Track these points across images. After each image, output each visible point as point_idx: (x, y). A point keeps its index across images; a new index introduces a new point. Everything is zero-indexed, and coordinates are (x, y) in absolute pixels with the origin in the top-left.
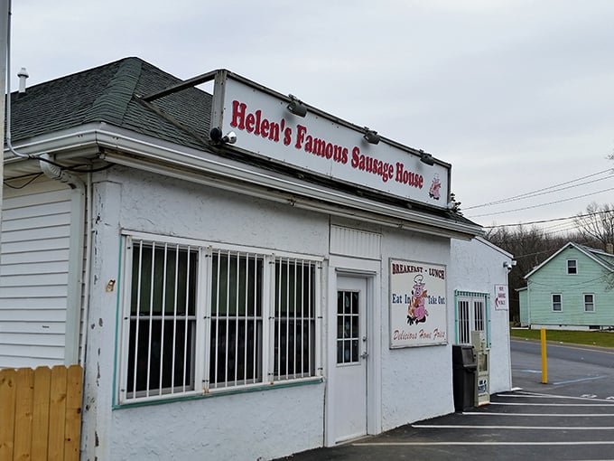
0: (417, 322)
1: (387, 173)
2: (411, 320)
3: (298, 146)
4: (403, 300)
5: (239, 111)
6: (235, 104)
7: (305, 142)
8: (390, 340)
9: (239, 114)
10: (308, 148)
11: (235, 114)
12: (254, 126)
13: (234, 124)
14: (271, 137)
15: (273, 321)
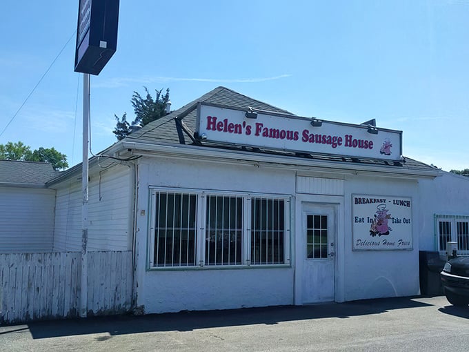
0: (380, 235)
1: (336, 142)
2: (373, 234)
3: (257, 134)
4: (366, 220)
5: (212, 121)
6: (209, 118)
7: (262, 132)
8: (353, 246)
9: (212, 123)
10: (265, 135)
11: (209, 123)
12: (223, 128)
13: (209, 128)
14: (236, 132)
15: (250, 232)
